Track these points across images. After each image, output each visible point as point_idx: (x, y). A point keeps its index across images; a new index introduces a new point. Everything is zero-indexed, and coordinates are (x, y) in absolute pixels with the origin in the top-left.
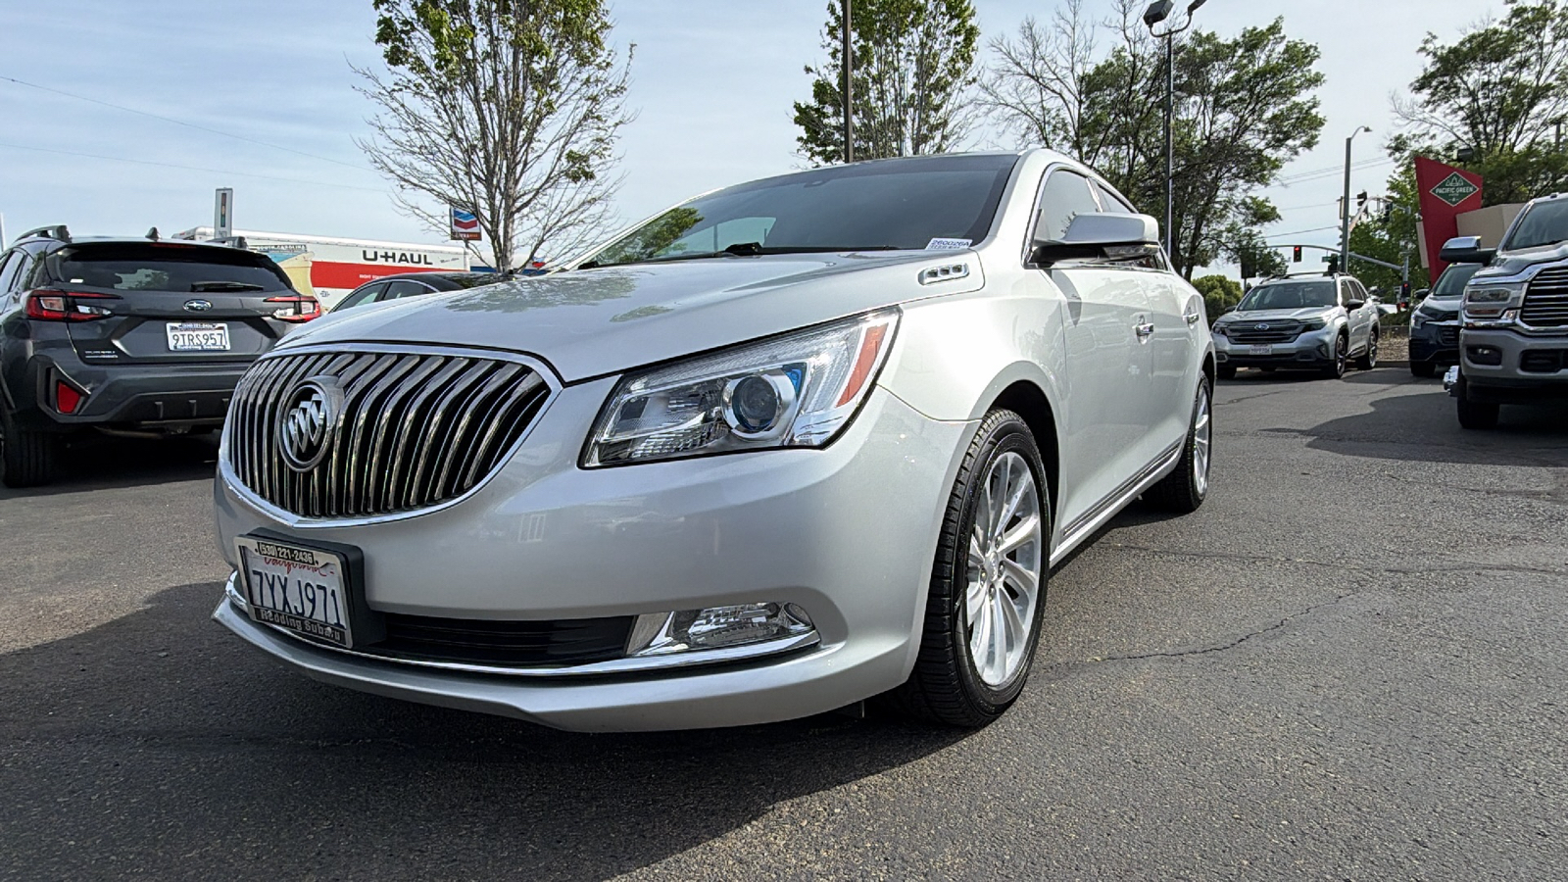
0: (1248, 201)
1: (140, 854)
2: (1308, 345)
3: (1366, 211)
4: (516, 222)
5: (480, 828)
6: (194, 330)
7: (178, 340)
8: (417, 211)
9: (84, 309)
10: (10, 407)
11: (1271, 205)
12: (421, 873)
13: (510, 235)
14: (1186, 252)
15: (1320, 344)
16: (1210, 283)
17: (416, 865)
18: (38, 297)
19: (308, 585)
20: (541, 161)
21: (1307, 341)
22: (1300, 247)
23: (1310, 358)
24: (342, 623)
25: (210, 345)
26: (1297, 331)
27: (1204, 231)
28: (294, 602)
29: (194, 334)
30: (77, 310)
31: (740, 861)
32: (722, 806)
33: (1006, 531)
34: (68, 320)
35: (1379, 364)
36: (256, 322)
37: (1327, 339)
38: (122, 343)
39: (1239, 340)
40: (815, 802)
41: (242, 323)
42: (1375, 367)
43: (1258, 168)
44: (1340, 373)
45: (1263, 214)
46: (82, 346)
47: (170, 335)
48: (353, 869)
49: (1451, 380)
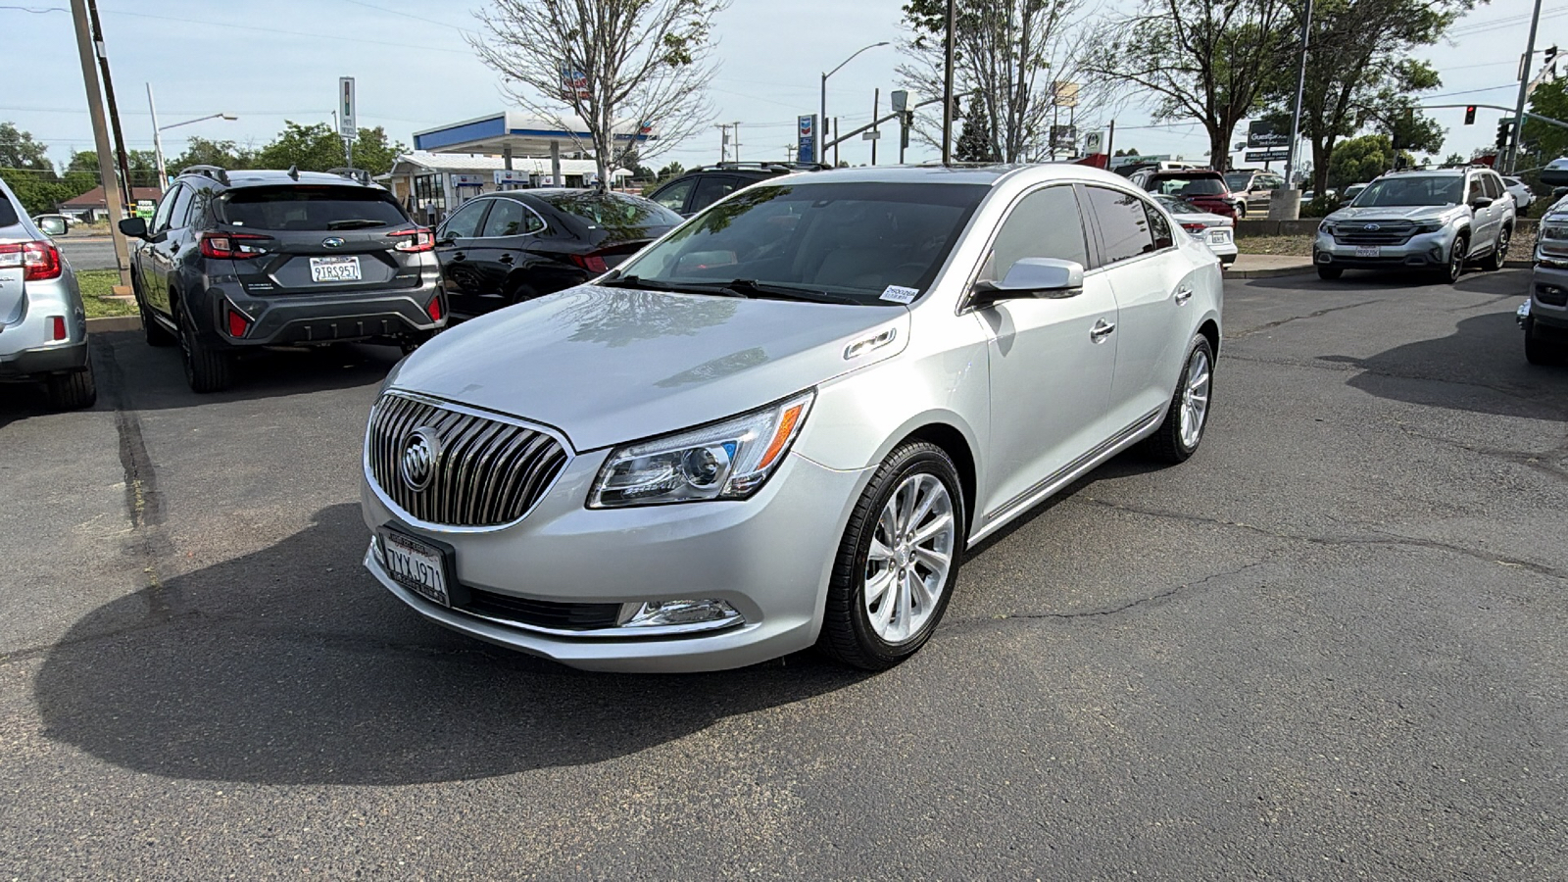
0: (1406, 64)
1: (330, 722)
2: (1419, 249)
3: (1553, 69)
4: (615, 113)
5: (533, 721)
6: (332, 263)
7: (319, 273)
8: (522, 101)
9: (245, 249)
10: (194, 330)
11: (1431, 69)
12: (493, 748)
13: (608, 127)
14: (1329, 121)
15: (1432, 247)
16: (1368, 144)
17: (491, 742)
18: (209, 239)
19: (422, 564)
20: (639, 49)
21: (1416, 244)
22: (1475, 107)
23: (1421, 261)
24: (444, 591)
25: (345, 276)
26: (1408, 234)
27: (1353, 96)
28: (414, 573)
29: (332, 266)
30: (240, 250)
31: (687, 756)
32: (687, 717)
33: (918, 528)
34: (232, 258)
35: (1506, 265)
36: (381, 254)
37: (1442, 242)
38: (277, 277)
39: (1346, 240)
40: (747, 720)
41: (370, 256)
42: (1503, 267)
43: (1421, 26)
44: (1453, 278)
45: (1420, 79)
46: (246, 280)
47: (313, 268)
48: (454, 742)
49: (1524, 313)
